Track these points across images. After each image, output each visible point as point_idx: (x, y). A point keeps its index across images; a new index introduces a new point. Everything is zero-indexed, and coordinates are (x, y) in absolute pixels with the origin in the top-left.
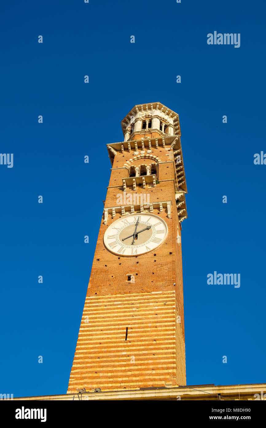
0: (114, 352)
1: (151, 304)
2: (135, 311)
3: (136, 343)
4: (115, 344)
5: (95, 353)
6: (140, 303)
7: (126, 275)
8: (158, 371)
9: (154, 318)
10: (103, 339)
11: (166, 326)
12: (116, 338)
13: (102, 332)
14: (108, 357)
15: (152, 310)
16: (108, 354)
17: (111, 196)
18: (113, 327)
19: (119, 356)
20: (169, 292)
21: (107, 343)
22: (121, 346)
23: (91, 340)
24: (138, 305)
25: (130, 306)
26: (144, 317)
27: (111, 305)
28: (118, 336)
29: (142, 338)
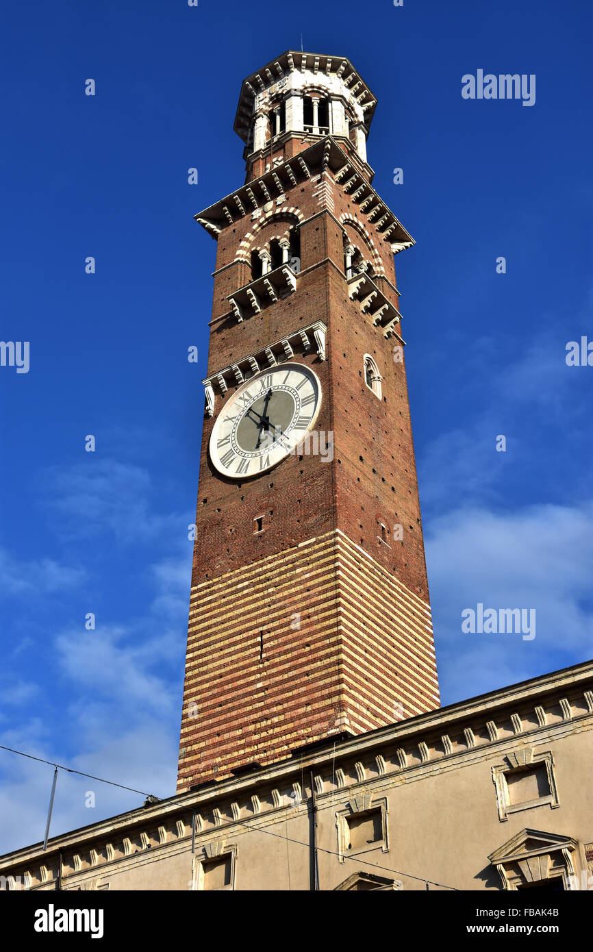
0: (243, 686)
1: (298, 571)
2: (273, 593)
3: (277, 660)
4: (245, 671)
5: (214, 696)
6: (281, 574)
7: (253, 520)
8: (316, 706)
9: (305, 599)
10: (225, 665)
11: (325, 610)
12: (245, 658)
13: (222, 653)
14: (234, 699)
15: (299, 583)
16: (235, 694)
17: (216, 343)
18: (238, 638)
19: (251, 693)
20: (327, 535)
21: (231, 672)
22: (254, 673)
23: (205, 673)
24: (277, 579)
25: (264, 585)
26: (287, 601)
27: (232, 593)
28: (248, 653)
29: (286, 647)
